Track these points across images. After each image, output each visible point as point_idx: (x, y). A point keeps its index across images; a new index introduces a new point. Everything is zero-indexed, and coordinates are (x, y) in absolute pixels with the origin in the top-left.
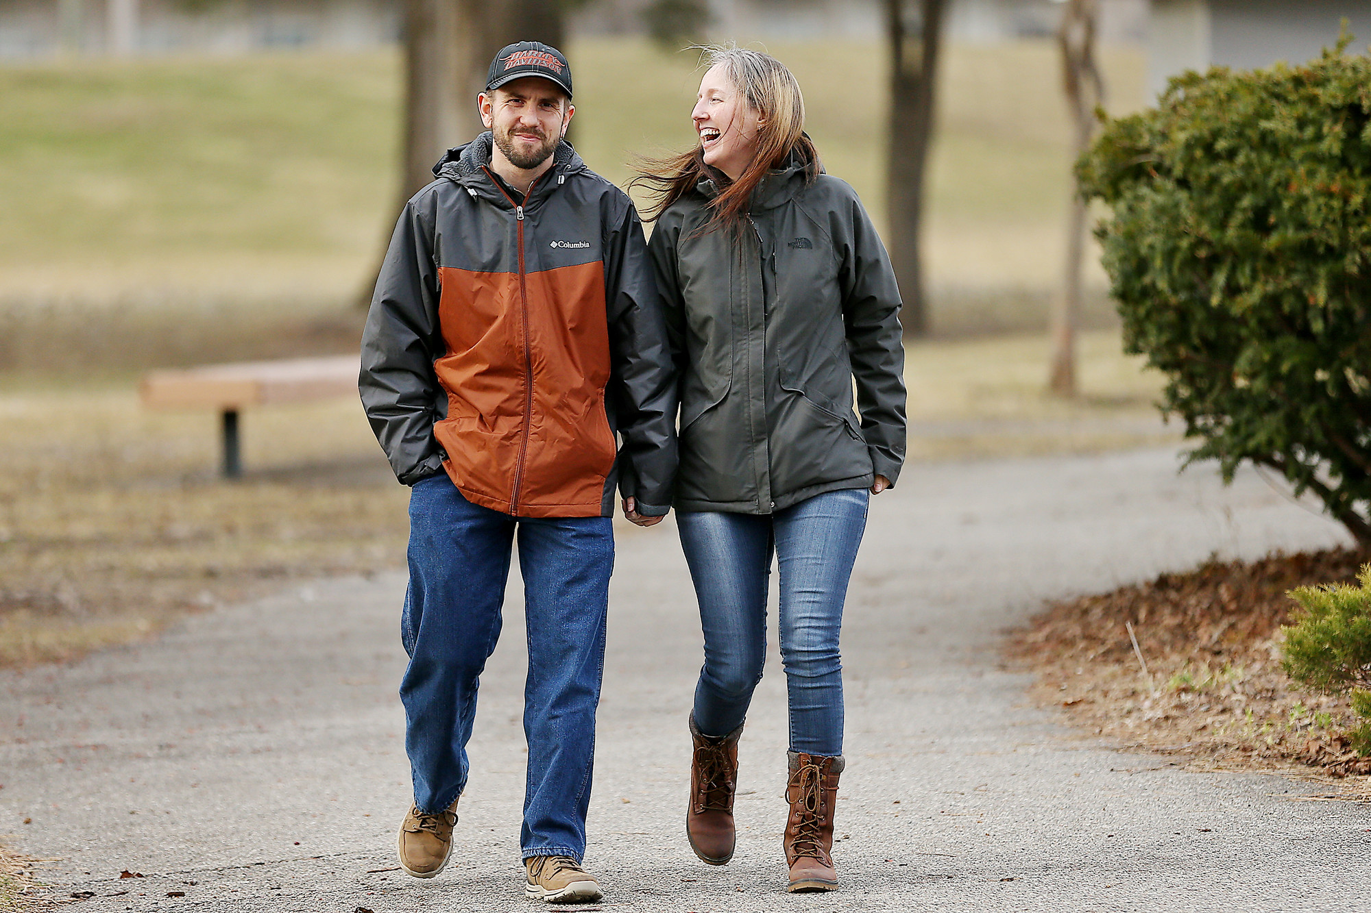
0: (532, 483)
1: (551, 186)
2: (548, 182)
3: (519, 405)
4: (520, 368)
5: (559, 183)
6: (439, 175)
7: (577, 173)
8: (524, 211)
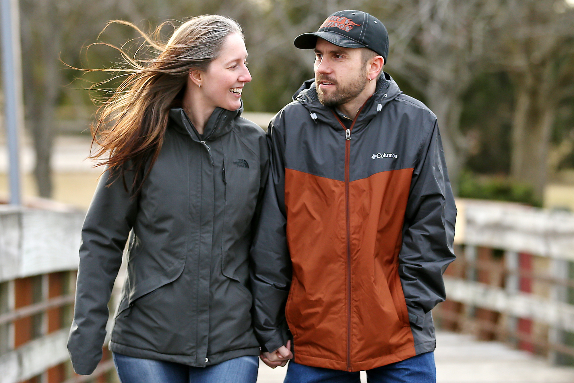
1: (372, 112)
2: (369, 110)
5: (378, 110)
7: (394, 100)
8: (351, 133)
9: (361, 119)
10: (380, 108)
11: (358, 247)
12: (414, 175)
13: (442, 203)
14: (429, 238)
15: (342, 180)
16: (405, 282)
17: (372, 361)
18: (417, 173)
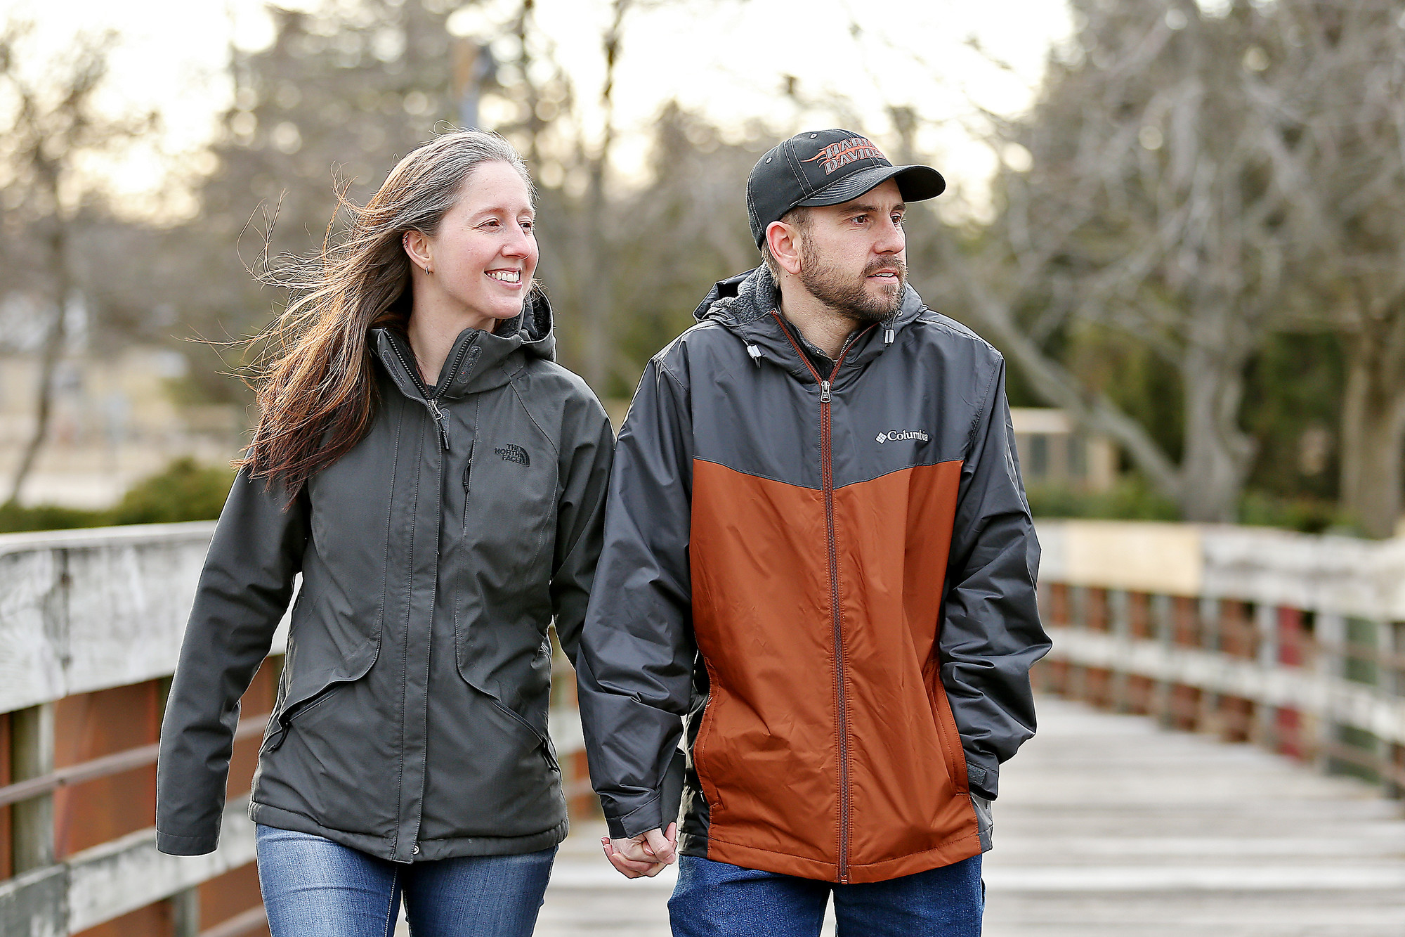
1: (873, 348)
2: (868, 342)
5: (886, 342)
8: (832, 389)
9: (852, 360)
11: (857, 626)
12: (964, 475)
13: (1025, 530)
14: (1002, 606)
15: (816, 486)
16: (958, 701)
17: (893, 862)
18: (971, 471)
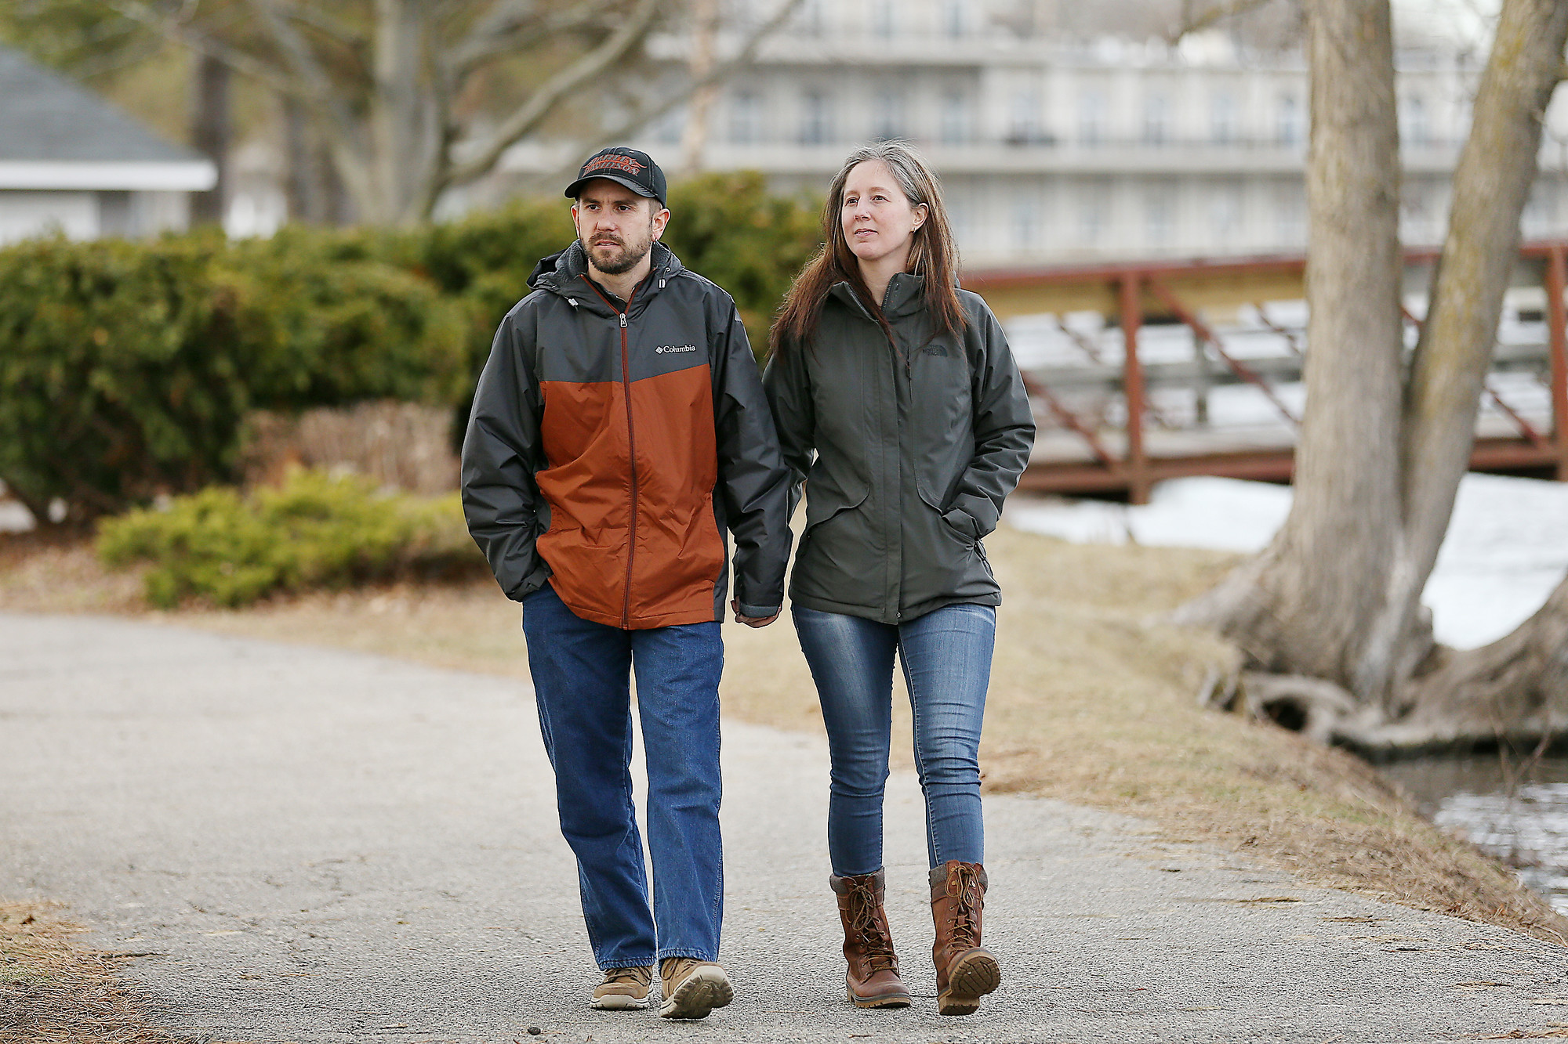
0: (641, 595)
2: (649, 287)
3: (624, 517)
4: (625, 479)
5: (661, 287)
6: (535, 287)
7: (677, 276)
8: (627, 318)
9: (637, 299)
10: (663, 284)
